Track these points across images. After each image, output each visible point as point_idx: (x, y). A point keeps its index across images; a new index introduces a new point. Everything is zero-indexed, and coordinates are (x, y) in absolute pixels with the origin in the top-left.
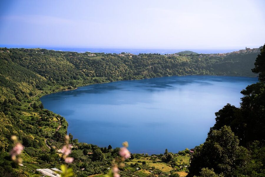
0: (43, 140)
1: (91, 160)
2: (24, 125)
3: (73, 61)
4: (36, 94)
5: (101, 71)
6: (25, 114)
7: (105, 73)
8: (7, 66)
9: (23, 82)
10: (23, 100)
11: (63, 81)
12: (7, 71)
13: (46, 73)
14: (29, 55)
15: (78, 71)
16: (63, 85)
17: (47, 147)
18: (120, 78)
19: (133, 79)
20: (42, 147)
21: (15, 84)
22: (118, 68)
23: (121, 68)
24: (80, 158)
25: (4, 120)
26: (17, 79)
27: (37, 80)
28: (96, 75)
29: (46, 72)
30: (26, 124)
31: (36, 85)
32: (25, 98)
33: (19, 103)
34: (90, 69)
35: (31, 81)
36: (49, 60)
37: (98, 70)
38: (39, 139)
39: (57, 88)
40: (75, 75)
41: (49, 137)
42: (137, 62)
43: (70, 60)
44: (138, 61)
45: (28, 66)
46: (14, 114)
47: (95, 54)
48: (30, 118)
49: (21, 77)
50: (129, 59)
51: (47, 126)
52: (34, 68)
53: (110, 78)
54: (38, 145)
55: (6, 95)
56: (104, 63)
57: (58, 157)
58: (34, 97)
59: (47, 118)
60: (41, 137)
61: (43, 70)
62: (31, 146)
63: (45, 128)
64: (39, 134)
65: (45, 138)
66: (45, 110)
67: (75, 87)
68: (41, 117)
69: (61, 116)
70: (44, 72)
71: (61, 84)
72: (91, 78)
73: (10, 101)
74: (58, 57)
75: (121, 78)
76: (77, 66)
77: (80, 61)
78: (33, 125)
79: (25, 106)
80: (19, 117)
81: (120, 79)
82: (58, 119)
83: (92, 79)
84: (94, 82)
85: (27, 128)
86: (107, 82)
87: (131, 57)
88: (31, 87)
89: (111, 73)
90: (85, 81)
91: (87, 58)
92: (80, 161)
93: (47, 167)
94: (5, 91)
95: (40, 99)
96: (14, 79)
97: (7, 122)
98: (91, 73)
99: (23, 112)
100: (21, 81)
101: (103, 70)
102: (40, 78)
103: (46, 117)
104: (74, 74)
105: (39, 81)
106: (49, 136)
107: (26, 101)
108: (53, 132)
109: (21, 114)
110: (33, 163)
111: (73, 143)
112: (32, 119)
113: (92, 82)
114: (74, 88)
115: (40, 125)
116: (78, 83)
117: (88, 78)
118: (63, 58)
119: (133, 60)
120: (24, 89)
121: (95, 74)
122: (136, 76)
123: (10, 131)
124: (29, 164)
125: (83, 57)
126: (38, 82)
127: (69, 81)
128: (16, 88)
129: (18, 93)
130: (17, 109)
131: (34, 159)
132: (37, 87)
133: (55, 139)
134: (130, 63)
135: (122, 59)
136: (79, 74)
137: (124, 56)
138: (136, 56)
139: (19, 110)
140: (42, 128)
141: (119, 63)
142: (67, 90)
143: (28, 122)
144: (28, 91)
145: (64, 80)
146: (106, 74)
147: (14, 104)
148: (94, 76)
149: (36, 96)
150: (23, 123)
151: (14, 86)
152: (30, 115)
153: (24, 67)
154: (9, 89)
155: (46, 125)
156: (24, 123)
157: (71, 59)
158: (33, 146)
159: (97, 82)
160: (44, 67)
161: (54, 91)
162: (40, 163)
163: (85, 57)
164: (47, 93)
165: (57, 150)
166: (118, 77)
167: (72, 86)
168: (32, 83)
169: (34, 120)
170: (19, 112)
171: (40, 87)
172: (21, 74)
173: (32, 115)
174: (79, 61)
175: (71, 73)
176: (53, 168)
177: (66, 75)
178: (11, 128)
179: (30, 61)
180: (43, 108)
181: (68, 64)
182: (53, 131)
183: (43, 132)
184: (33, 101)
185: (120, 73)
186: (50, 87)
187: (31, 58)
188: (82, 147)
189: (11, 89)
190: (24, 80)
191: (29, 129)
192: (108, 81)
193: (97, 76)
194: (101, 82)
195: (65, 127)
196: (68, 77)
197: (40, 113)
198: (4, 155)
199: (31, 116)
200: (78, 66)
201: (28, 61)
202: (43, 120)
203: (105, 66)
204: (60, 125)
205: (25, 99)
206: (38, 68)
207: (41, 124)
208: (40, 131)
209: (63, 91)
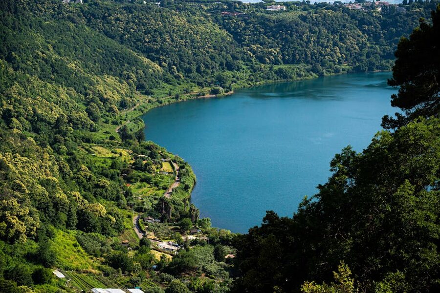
0: (129, 217)
1: (227, 273)
2: (89, 179)
3: (228, 23)
4: (135, 105)
5: (296, 49)
6: (99, 153)
7: (306, 54)
8: (74, 37)
9: (106, 76)
10: (102, 117)
11: (200, 73)
12: (71, 49)
13: (162, 54)
14: (125, 9)
15: (238, 49)
16: (200, 84)
17: (136, 234)
18: (345, 66)
19: (380, 69)
20: (123, 233)
21: (87, 80)
22: (341, 39)
23: (349, 39)
24: (203, 267)
25: (41, 167)
26: (93, 67)
27: (140, 72)
28: (283, 59)
29: (162, 51)
30: (94, 177)
31: (138, 83)
32: (108, 114)
33: (91, 125)
34: (269, 43)
35: (125, 72)
36: (169, 22)
37: (289, 47)
38: (118, 215)
39: (186, 91)
40: (230, 58)
41: (145, 209)
42: (394, 24)
43: (222, 22)
44: (397, 21)
45: (121, 37)
46: (74, 152)
47: (286, 4)
48: (110, 162)
49: (104, 63)
50: (373, 16)
51: (145, 183)
52: (134, 43)
53: (319, 65)
54: (114, 228)
55: (65, 105)
56: (305, 27)
57: (150, 262)
58: (129, 112)
59: (146, 165)
60: (126, 209)
61: (155, 46)
62: (96, 230)
63: (140, 187)
64: (124, 201)
65: (135, 210)
66: (147, 143)
67: (229, 89)
68: (132, 162)
69: (182, 160)
70: (157, 51)
71: (194, 82)
72: (270, 66)
73: (70, 121)
74: (194, 14)
75: (348, 67)
76: (238, 38)
77: (247, 24)
78: (112, 178)
79: (106, 133)
80: (83, 159)
81: (343, 70)
82: (173, 168)
83: (271, 69)
84: (276, 78)
85: (97, 186)
86: (311, 77)
87: (380, 9)
88: (124, 88)
89: (321, 54)
90: (254, 74)
91: (262, 17)
92: (203, 275)
93: (119, 285)
94: (64, 96)
95: (142, 116)
96: (86, 67)
97: (48, 170)
98: (270, 53)
99: (96, 148)
100: (102, 73)
101: (303, 47)
102: (148, 67)
103: (144, 162)
104: (229, 56)
105: (143, 72)
106: (146, 207)
107: (110, 121)
108: (155, 199)
109: (89, 152)
110: (91, 273)
111: (197, 226)
112: (113, 166)
113: (271, 77)
114: (226, 92)
115: (129, 180)
116: (237, 78)
117: (263, 65)
118: (206, 17)
119: (384, 18)
120: (109, 92)
121: (280, 57)
122: (388, 62)
123: (50, 193)
124: (79, 275)
125: (253, 12)
126: (143, 74)
127: (216, 74)
128: (90, 90)
129: (92, 100)
130: (83, 138)
131: (94, 264)
132: (140, 87)
133: (157, 216)
134: (376, 27)
135: (353, 17)
136: (239, 56)
137: (360, 8)
138: (392, 7)
139: (88, 141)
140: (133, 188)
141: (344, 26)
142: (208, 96)
143: (102, 170)
144: (117, 98)
145: (204, 72)
146: (309, 55)
147: (80, 126)
148: (277, 62)
149: (135, 110)
150: (87, 173)
151: (86, 85)
152: (110, 155)
153: (113, 38)
154: (73, 92)
155: (142, 181)
156: (89, 174)
157: (224, 20)
158: (101, 230)
159: (285, 77)
160: (159, 39)
161: (177, 97)
162: (107, 275)
163: (259, 14)
164: (161, 102)
165: (158, 242)
166: (340, 63)
167: (221, 86)
168: (129, 78)
169: (116, 168)
170: (87, 147)
171: (147, 86)
172: (104, 55)
173: (115, 155)
174: (243, 24)
175: (221, 54)
176: (133, 288)
177: (209, 60)
178: (54, 187)
179: (127, 24)
180: (143, 139)
181: (218, 31)
182: (155, 195)
183: (134, 196)
184: (125, 120)
185: (346, 53)
186: (168, 87)
187: (130, 16)
188: (216, 240)
189: (77, 92)
190: (111, 69)
191: (99, 190)
192: (312, 75)
193: (286, 62)
194: (294, 76)
195: (186, 188)
196: (214, 64)
197: (135, 151)
198: (24, 250)
199: (112, 158)
200: (240, 36)
201: (122, 25)
202: (136, 169)
203: (307, 36)
204: (177, 181)
205: (108, 116)
206: (145, 42)
207: (132, 178)
208: (128, 194)
209: (199, 97)
